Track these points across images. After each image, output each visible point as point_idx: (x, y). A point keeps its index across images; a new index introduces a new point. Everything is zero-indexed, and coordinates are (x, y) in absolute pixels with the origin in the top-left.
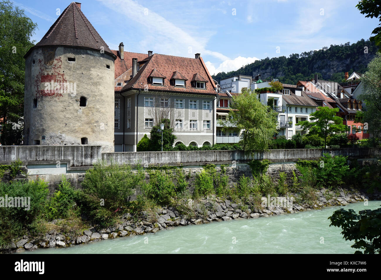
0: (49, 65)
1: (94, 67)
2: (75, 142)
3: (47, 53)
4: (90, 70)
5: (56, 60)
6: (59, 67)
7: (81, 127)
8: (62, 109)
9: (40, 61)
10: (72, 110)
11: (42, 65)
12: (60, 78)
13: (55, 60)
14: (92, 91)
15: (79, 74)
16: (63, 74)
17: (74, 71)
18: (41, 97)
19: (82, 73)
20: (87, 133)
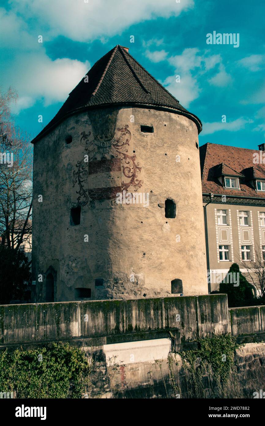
0: (106, 141)
1: (182, 144)
2: (162, 290)
3: (101, 119)
4: (177, 150)
5: (119, 130)
6: (126, 144)
7: (171, 259)
8: (134, 223)
9: (85, 136)
10: (153, 225)
11: (90, 141)
12: (129, 163)
13: (116, 131)
14: (182, 188)
15: (161, 157)
16: (134, 157)
17: (152, 149)
18: (89, 202)
19: (166, 154)
20: (180, 271)
